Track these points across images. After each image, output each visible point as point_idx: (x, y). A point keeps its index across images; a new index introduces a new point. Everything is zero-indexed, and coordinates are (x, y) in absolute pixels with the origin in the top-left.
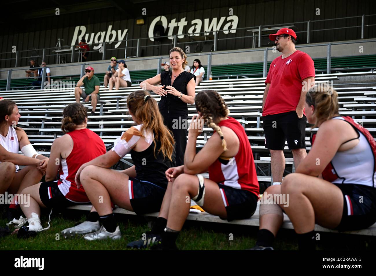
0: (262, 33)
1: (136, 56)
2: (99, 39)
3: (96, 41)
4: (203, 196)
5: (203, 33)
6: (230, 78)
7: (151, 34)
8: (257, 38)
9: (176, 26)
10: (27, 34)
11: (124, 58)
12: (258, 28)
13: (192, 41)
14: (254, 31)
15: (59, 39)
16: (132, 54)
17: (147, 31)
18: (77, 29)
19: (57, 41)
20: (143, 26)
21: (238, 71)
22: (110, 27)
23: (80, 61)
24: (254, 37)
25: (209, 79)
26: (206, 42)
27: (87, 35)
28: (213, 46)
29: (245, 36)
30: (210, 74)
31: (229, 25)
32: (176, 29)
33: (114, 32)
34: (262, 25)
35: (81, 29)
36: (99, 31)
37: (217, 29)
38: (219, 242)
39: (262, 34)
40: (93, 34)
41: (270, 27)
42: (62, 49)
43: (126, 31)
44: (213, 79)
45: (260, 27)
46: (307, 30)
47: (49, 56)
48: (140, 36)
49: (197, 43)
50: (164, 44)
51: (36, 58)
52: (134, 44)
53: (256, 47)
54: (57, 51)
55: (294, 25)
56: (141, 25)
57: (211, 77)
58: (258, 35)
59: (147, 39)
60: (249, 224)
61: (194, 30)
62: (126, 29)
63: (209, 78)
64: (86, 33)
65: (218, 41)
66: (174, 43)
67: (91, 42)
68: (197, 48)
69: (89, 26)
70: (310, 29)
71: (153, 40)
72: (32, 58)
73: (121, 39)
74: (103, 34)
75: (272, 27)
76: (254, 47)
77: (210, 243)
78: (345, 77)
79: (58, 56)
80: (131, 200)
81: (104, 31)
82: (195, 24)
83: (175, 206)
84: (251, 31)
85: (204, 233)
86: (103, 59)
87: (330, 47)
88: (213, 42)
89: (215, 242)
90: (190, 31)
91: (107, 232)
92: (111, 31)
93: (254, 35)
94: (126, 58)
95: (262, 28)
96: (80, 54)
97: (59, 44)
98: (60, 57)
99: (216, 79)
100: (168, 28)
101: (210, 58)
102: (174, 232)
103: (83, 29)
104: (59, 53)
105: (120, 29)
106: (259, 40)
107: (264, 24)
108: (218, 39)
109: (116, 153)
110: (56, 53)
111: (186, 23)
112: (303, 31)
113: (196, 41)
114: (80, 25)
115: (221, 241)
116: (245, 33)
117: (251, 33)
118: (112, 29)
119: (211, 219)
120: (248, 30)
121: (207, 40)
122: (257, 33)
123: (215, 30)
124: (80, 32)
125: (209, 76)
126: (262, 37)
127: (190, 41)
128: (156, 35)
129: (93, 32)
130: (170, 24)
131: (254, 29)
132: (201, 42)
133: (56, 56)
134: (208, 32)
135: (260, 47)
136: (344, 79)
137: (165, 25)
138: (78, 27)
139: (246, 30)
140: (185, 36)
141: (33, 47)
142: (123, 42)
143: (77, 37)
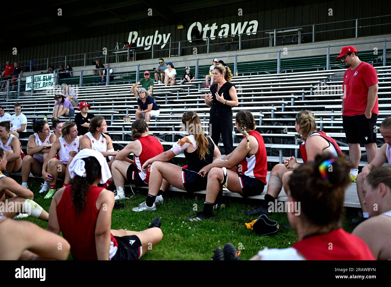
0: (277, 34)
1: (178, 54)
2: (148, 41)
3: (146, 44)
4: (227, 181)
5: (230, 35)
6: (252, 74)
7: (189, 38)
8: (273, 39)
9: (209, 29)
10: (91, 39)
11: (169, 57)
12: (274, 31)
13: (222, 42)
14: (270, 33)
15: (117, 43)
16: (175, 53)
17: (186, 34)
18: (131, 34)
19: (115, 45)
20: (182, 31)
21: (258, 67)
22: (157, 32)
23: (134, 60)
24: (271, 38)
25: (236, 76)
26: (233, 43)
27: (139, 39)
28: (239, 45)
29: (263, 37)
30: (236, 72)
31: (250, 28)
32: (209, 32)
33: (160, 36)
34: (277, 29)
35: (134, 34)
36: (148, 36)
37: (241, 32)
38: (241, 210)
39: (277, 36)
40: (143, 38)
41: (283, 30)
42: (120, 51)
43: (169, 35)
44: (239, 75)
45: (275, 30)
46: (312, 32)
47: (110, 57)
48: (181, 40)
49: (226, 44)
50: (199, 45)
51: (100, 58)
52: (176, 45)
53: (272, 46)
54: (116, 53)
55: (302, 27)
56: (181, 29)
57: (237, 74)
58: (274, 36)
59: (186, 42)
60: (259, 198)
61: (223, 33)
62: (170, 33)
63: (235, 74)
64: (138, 37)
65: (242, 42)
66: (207, 44)
67: (142, 45)
68: (226, 47)
69: (140, 31)
70: (315, 31)
71: (191, 42)
72: (97, 58)
73: (165, 41)
74: (151, 37)
75: (285, 30)
76: (271, 46)
77: (235, 211)
78: (341, 72)
79: (117, 56)
80: (183, 184)
81: (152, 35)
82: (224, 28)
83: (209, 188)
84: (268, 33)
85: (231, 204)
86: (152, 58)
87: (329, 49)
88: (238, 43)
89: (238, 210)
90: (220, 34)
91: (147, 207)
92: (158, 35)
93: (271, 37)
94: (170, 57)
95: (277, 31)
96: (134, 54)
97: (118, 47)
98: (118, 57)
99: (241, 75)
100: (203, 32)
101: (236, 59)
102: (210, 204)
103: (136, 33)
104: (117, 54)
105: (164, 34)
106: (275, 40)
107: (278, 27)
108: (242, 40)
109: (173, 152)
110: (115, 54)
111: (216, 27)
112: (310, 32)
113: (225, 42)
114: (133, 31)
115: (242, 209)
116: (264, 35)
117: (268, 35)
118: (159, 34)
119: (235, 195)
120: (266, 33)
121: (233, 41)
122: (273, 35)
123: (239, 33)
124: (133, 36)
125: (235, 73)
126: (277, 38)
127: (220, 43)
128: (193, 38)
129: (143, 37)
130: (204, 28)
131: (271, 31)
132: (229, 43)
133: (116, 56)
134: (234, 35)
135: (276, 46)
136: (340, 74)
137: (200, 29)
138: (132, 32)
139: (264, 32)
140: (216, 38)
141: (97, 50)
142: (167, 45)
143: (131, 40)
